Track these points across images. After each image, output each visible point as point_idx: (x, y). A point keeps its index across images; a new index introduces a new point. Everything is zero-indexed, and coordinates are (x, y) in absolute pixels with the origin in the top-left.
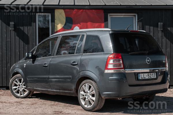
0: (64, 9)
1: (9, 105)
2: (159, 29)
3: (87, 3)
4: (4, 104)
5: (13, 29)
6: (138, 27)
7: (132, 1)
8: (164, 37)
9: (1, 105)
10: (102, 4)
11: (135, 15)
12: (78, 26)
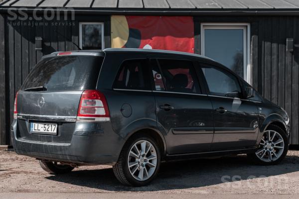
0: (126, 15)
1: (38, 177)
2: (287, 50)
3: (165, 5)
4: (31, 175)
5: (41, 49)
6: (252, 45)
7: (241, 3)
8: (296, 63)
9: (26, 178)
10: (190, 7)
11: (247, 26)
12: (150, 44)
